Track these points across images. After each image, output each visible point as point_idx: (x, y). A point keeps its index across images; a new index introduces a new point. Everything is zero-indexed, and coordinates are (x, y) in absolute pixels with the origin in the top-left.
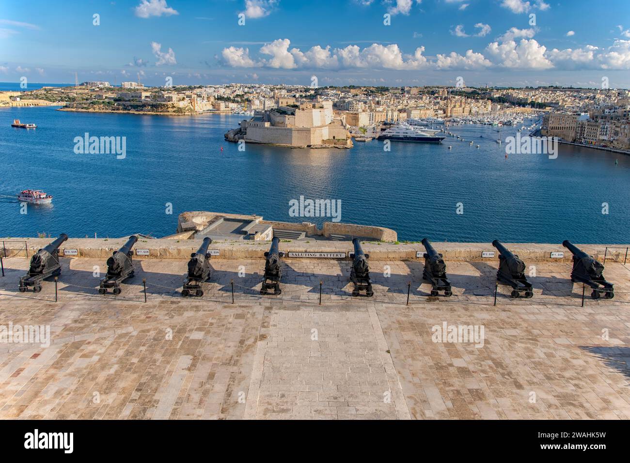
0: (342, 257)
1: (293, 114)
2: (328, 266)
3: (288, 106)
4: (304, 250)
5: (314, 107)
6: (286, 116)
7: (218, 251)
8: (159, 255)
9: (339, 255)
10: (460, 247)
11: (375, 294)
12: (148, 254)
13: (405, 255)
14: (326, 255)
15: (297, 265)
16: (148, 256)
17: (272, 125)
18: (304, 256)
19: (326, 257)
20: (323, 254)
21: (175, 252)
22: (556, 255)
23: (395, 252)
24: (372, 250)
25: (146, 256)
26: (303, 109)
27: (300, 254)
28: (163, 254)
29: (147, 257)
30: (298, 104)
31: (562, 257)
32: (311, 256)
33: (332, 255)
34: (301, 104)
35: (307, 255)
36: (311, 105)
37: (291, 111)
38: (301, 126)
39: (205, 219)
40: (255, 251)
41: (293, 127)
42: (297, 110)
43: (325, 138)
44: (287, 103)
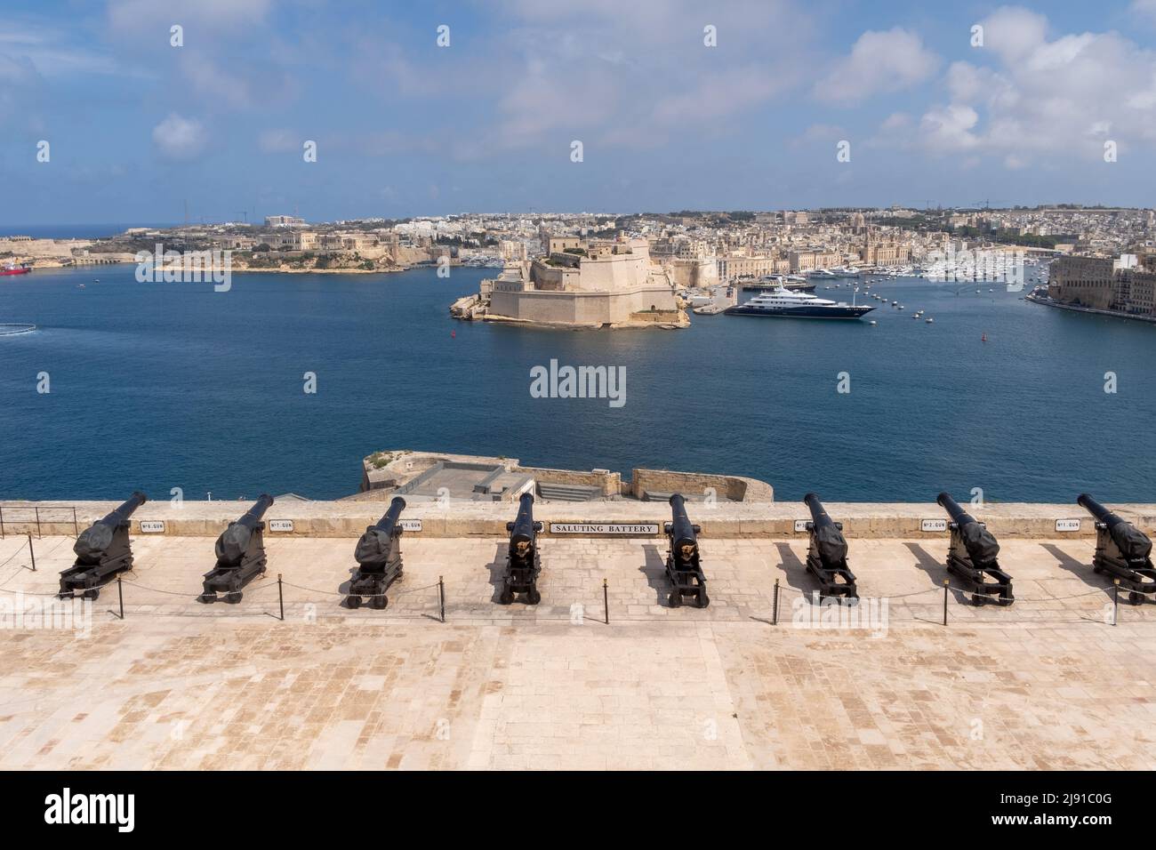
0: (651, 532)
2: (625, 550)
3: (566, 251)
4: (580, 519)
5: (615, 251)
6: (564, 269)
7: (419, 522)
8: (311, 531)
9: (646, 530)
10: (880, 511)
11: (712, 602)
12: (290, 529)
13: (773, 527)
14: (621, 529)
15: (566, 548)
16: (290, 532)
17: (538, 287)
18: (580, 531)
19: (621, 532)
20: (615, 526)
21: (339, 526)
22: (1065, 525)
23: (751, 522)
24: (707, 520)
25: (287, 532)
26: (594, 257)
27: (572, 527)
28: (317, 527)
29: (288, 535)
30: (585, 247)
31: (1076, 528)
32: (593, 532)
33: (633, 529)
34: (591, 247)
35: (586, 529)
36: (610, 250)
37: (571, 260)
38: (591, 288)
39: (411, 466)
40: (487, 522)
41: (577, 292)
42: (583, 259)
43: (637, 310)
44: (564, 245)
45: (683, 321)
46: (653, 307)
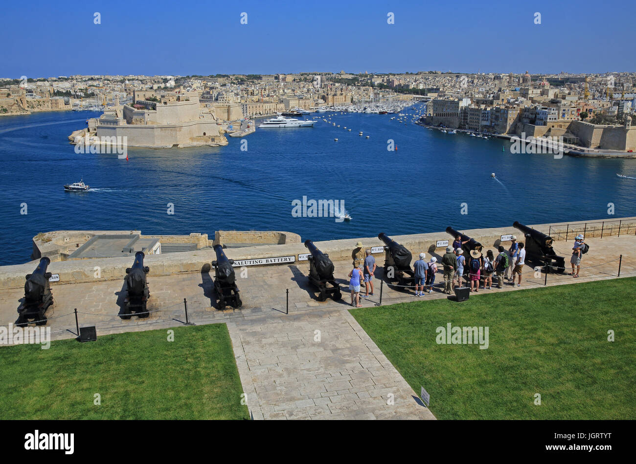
0: (291, 261)
1: (154, 109)
3: (147, 100)
5: (178, 99)
6: (146, 111)
9: (288, 259)
17: (128, 123)
18: (249, 264)
19: (273, 262)
20: (269, 259)
26: (165, 103)
27: (244, 262)
30: (158, 97)
32: (257, 264)
33: (280, 260)
34: (163, 97)
35: (252, 262)
36: (175, 98)
37: (151, 104)
38: (165, 123)
41: (155, 126)
42: (158, 104)
43: (195, 136)
44: (144, 95)
45: (224, 142)
46: (205, 134)
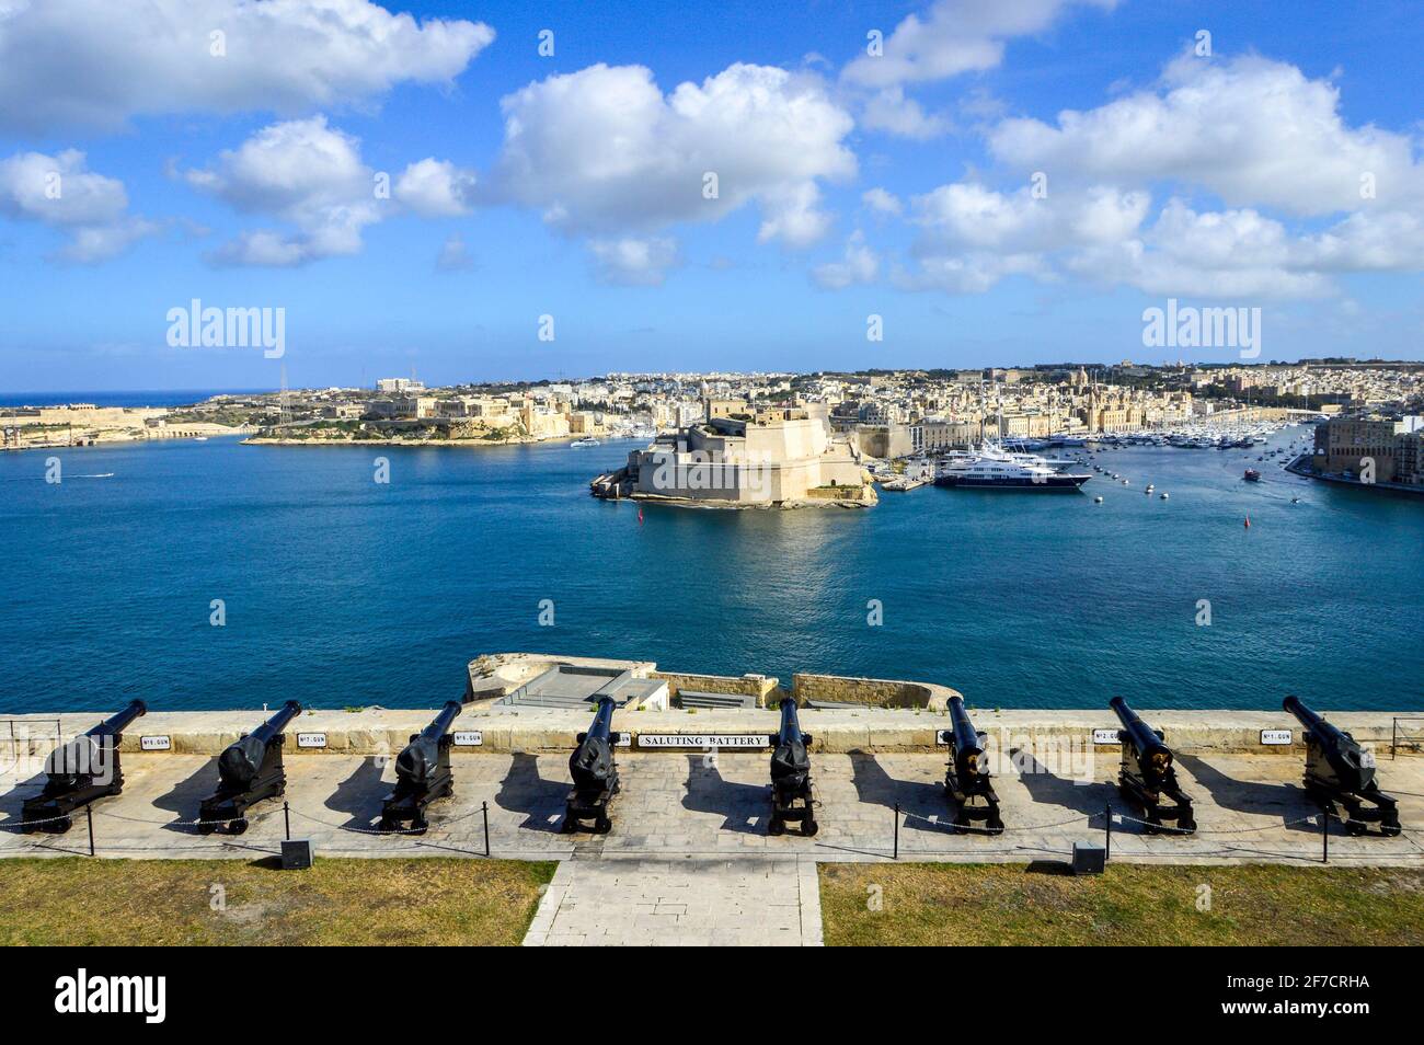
0: (761, 743)
1: (741, 433)
2: (726, 768)
3: (732, 416)
4: (675, 729)
5: (787, 416)
6: (727, 438)
7: (480, 734)
8: (347, 746)
9: (755, 741)
10: (1042, 718)
11: (823, 830)
12: (323, 744)
13: (910, 738)
14: (724, 741)
15: (656, 765)
16: (322, 748)
18: (674, 744)
19: (724, 745)
20: (717, 738)
21: (383, 739)
22: (1272, 738)
23: (885, 731)
24: (831, 729)
25: (318, 748)
26: (762, 423)
27: (665, 739)
28: (355, 742)
29: (321, 751)
30: (752, 412)
31: (1288, 741)
32: (691, 745)
33: (739, 741)
34: (760, 411)
35: (681, 741)
36: (781, 414)
37: (736, 427)
39: (526, 672)
40: (562, 733)
42: (749, 425)
43: (814, 485)
44: (727, 409)
45: (869, 497)
46: (833, 482)
